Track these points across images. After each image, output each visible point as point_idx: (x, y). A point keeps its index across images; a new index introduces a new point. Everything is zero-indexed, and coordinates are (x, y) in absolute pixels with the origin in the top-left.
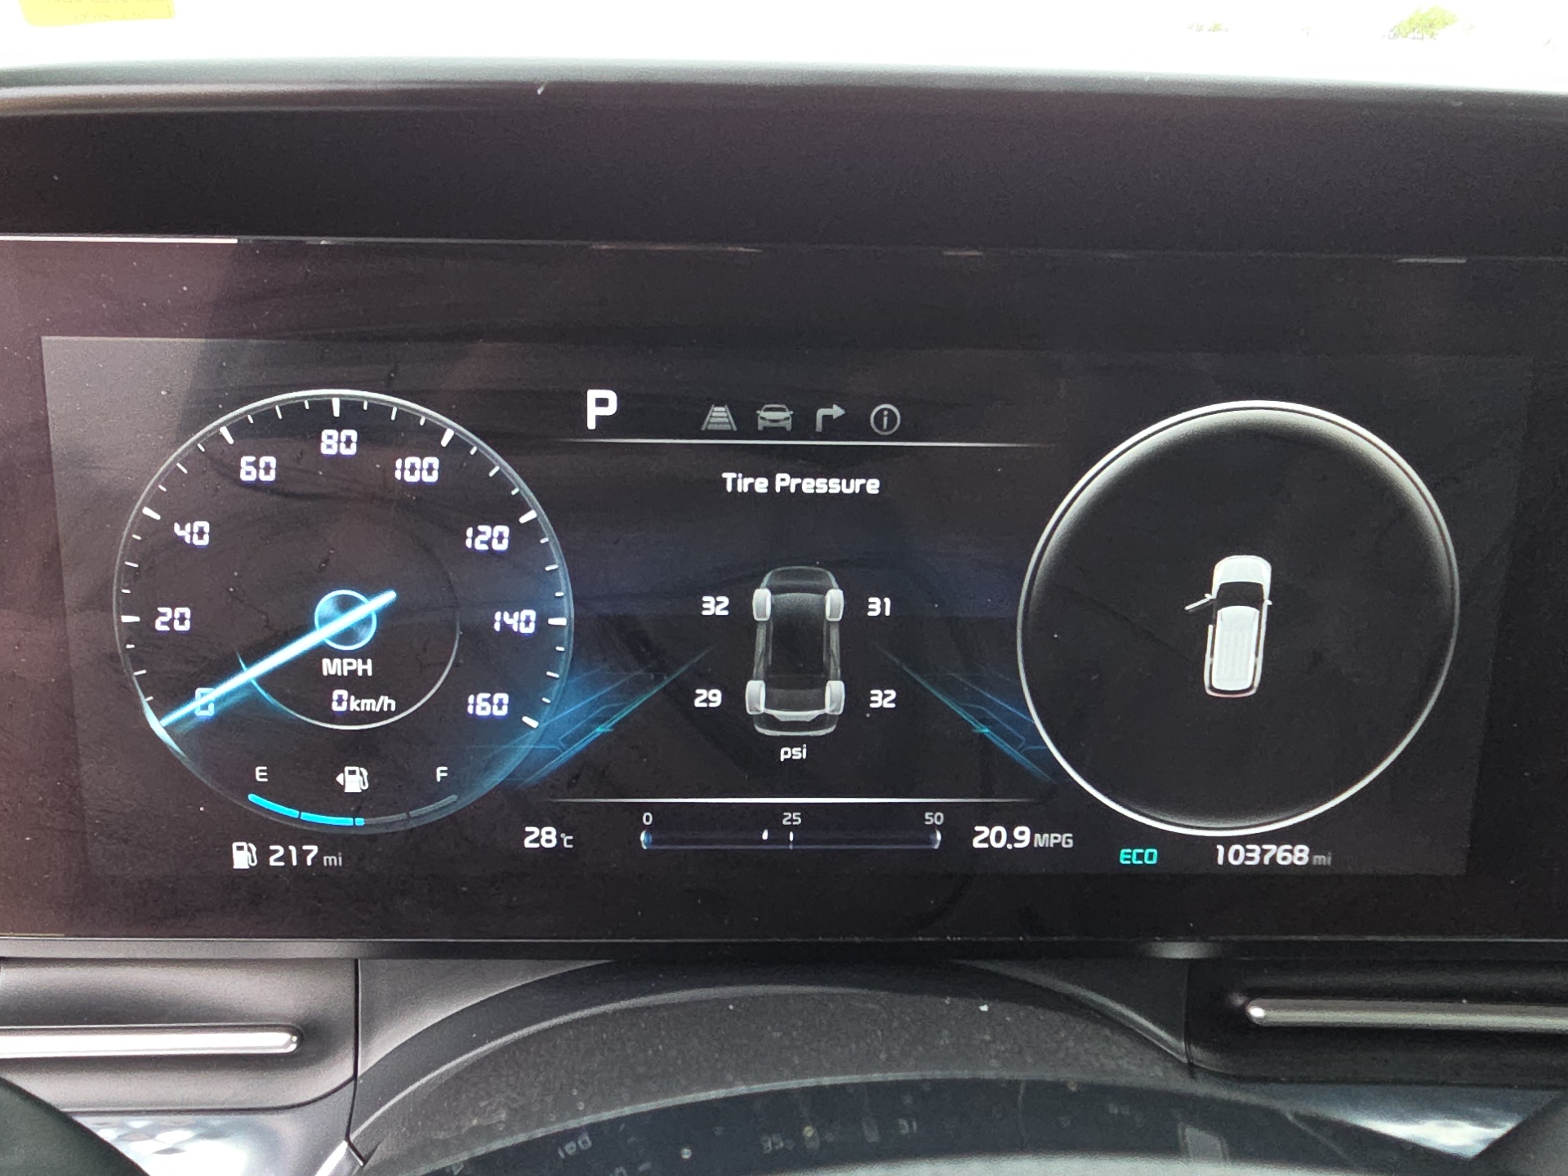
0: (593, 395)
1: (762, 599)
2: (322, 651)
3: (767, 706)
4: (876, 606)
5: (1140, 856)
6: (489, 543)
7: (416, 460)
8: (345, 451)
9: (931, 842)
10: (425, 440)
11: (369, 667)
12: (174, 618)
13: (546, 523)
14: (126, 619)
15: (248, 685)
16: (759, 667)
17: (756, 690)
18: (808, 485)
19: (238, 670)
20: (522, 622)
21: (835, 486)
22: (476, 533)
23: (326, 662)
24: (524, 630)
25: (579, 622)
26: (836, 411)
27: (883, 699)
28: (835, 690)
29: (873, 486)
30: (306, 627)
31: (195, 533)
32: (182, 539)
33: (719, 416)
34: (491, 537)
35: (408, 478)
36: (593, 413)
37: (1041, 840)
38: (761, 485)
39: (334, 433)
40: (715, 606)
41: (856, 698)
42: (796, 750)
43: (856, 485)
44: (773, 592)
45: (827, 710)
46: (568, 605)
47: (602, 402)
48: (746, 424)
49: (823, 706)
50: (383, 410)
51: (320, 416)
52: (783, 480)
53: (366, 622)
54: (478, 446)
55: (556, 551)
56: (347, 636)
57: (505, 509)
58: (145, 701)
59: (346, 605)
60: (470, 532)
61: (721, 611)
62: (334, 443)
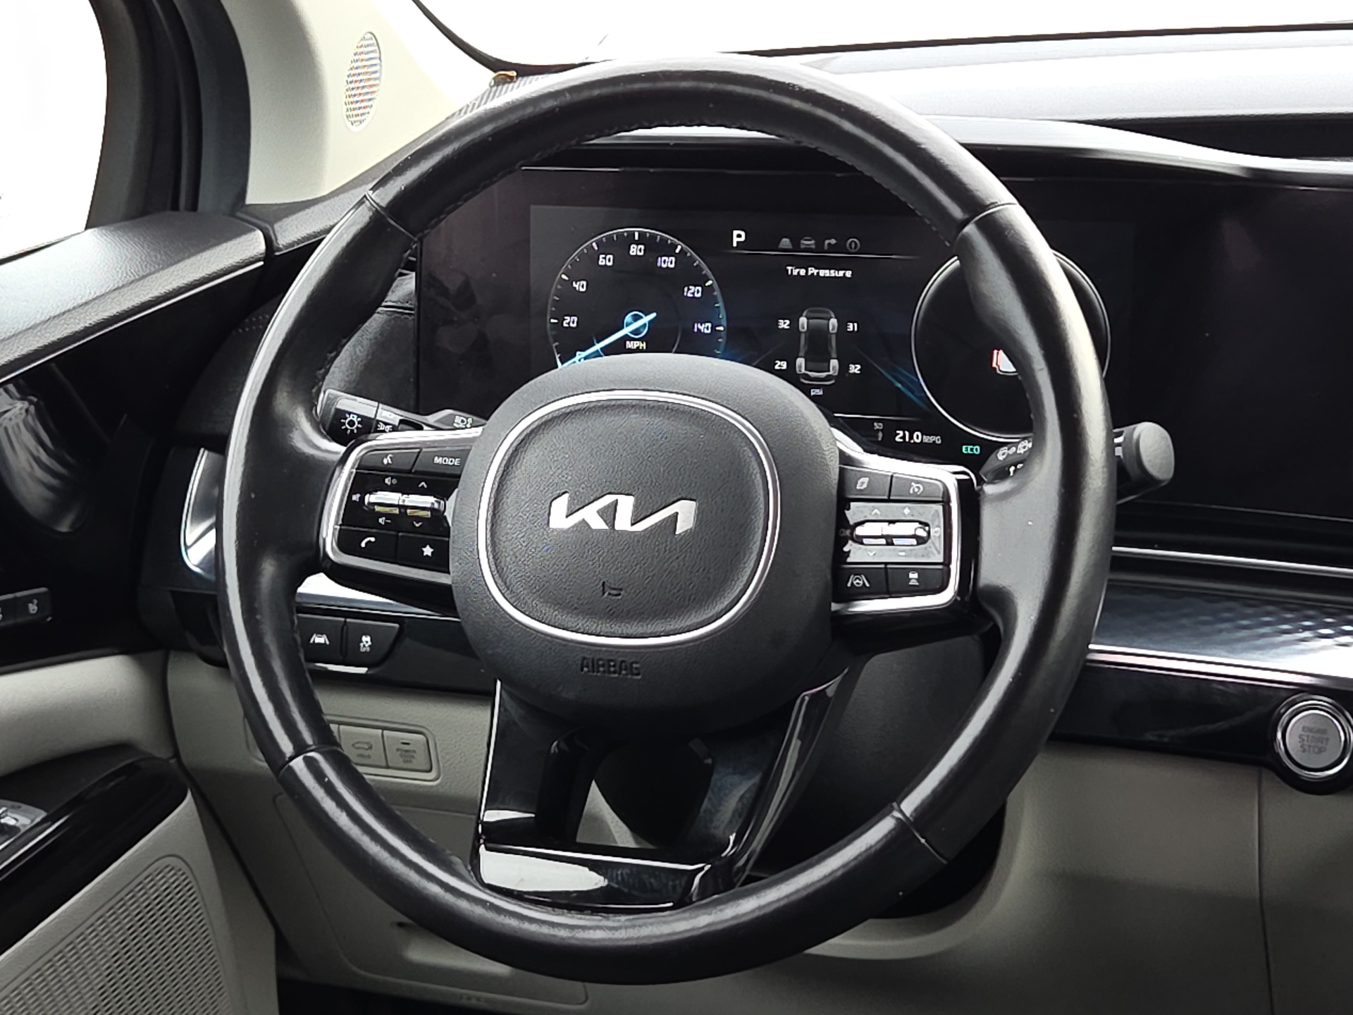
0: (736, 233)
1: (803, 320)
2: (626, 338)
3: (806, 370)
4: (851, 327)
5: (972, 450)
6: (693, 293)
7: (666, 258)
8: (639, 254)
9: (877, 437)
10: (669, 250)
11: (644, 345)
12: (571, 321)
13: (716, 286)
14: (552, 321)
15: (597, 351)
16: (802, 353)
17: (801, 362)
18: (823, 273)
19: (594, 345)
20: (705, 328)
21: (833, 273)
22: (689, 289)
23: (628, 342)
24: (706, 331)
25: (728, 329)
26: (833, 241)
27: (855, 369)
28: (834, 363)
29: (849, 274)
30: (622, 328)
31: (580, 286)
32: (575, 288)
33: (786, 242)
34: (694, 291)
35: (664, 266)
36: (735, 240)
37: (927, 439)
38: (803, 272)
39: (635, 246)
40: (784, 324)
41: (844, 367)
42: (817, 390)
43: (841, 273)
44: (808, 319)
45: (831, 373)
46: (724, 322)
47: (739, 236)
48: (796, 247)
49: (829, 371)
50: (653, 237)
51: (630, 240)
52: (812, 271)
53: (644, 325)
54: (690, 252)
55: (720, 299)
56: (636, 332)
57: (700, 281)
58: (557, 356)
59: (636, 318)
60: (686, 289)
61: (786, 327)
62: (635, 250)
